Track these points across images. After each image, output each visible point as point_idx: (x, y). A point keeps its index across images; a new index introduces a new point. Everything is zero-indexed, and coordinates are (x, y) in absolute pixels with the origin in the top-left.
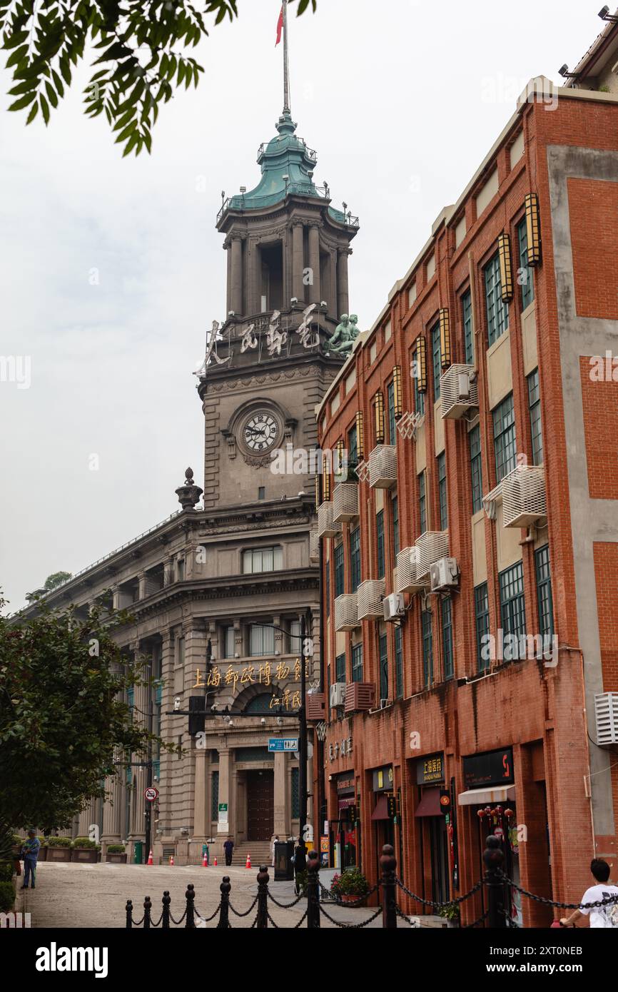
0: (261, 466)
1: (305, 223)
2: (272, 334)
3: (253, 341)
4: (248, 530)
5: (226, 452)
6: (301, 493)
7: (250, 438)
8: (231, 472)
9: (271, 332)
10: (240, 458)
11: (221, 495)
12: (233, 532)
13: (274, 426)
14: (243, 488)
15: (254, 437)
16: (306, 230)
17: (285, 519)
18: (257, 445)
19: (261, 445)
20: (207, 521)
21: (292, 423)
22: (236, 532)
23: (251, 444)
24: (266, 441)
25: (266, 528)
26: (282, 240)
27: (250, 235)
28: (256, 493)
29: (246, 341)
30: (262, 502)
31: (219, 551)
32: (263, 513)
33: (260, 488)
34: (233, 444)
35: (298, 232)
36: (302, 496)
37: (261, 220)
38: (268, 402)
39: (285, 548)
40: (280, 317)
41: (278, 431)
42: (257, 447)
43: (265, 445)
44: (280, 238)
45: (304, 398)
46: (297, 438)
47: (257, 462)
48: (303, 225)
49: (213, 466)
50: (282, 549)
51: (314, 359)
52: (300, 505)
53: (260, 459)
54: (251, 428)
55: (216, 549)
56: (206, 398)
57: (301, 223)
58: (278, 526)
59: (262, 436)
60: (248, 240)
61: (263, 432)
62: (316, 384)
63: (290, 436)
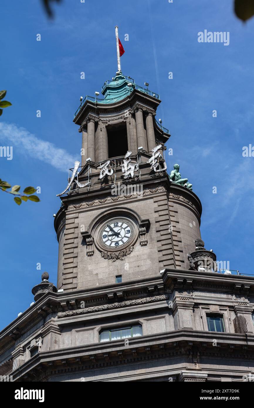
0: (118, 258)
1: (144, 109)
2: (125, 165)
3: (109, 171)
4: (108, 309)
5: (85, 250)
7: (107, 239)
8: (89, 266)
10: (97, 254)
11: (79, 284)
12: (93, 312)
13: (129, 228)
14: (100, 277)
15: (110, 238)
17: (146, 297)
18: (114, 243)
19: (117, 243)
20: (68, 302)
21: (146, 225)
22: (96, 311)
23: (108, 243)
24: (121, 240)
25: (126, 306)
26: (126, 121)
27: (101, 120)
28: (114, 280)
29: (103, 171)
31: (77, 331)
32: (125, 292)
33: (117, 277)
34: (91, 243)
35: (139, 115)
37: (109, 112)
38: (124, 210)
39: (144, 326)
41: (133, 232)
42: (113, 245)
43: (121, 243)
44: (124, 121)
45: (155, 208)
46: (151, 236)
47: (113, 256)
48: (143, 111)
49: (72, 262)
50: (141, 325)
51: (162, 180)
52: (162, 282)
53: (117, 254)
54: (108, 232)
55: (74, 330)
56: (67, 213)
57: (142, 109)
58: (139, 304)
59: (118, 237)
60: (100, 123)
61: (119, 234)
62: (165, 197)
63: (144, 234)
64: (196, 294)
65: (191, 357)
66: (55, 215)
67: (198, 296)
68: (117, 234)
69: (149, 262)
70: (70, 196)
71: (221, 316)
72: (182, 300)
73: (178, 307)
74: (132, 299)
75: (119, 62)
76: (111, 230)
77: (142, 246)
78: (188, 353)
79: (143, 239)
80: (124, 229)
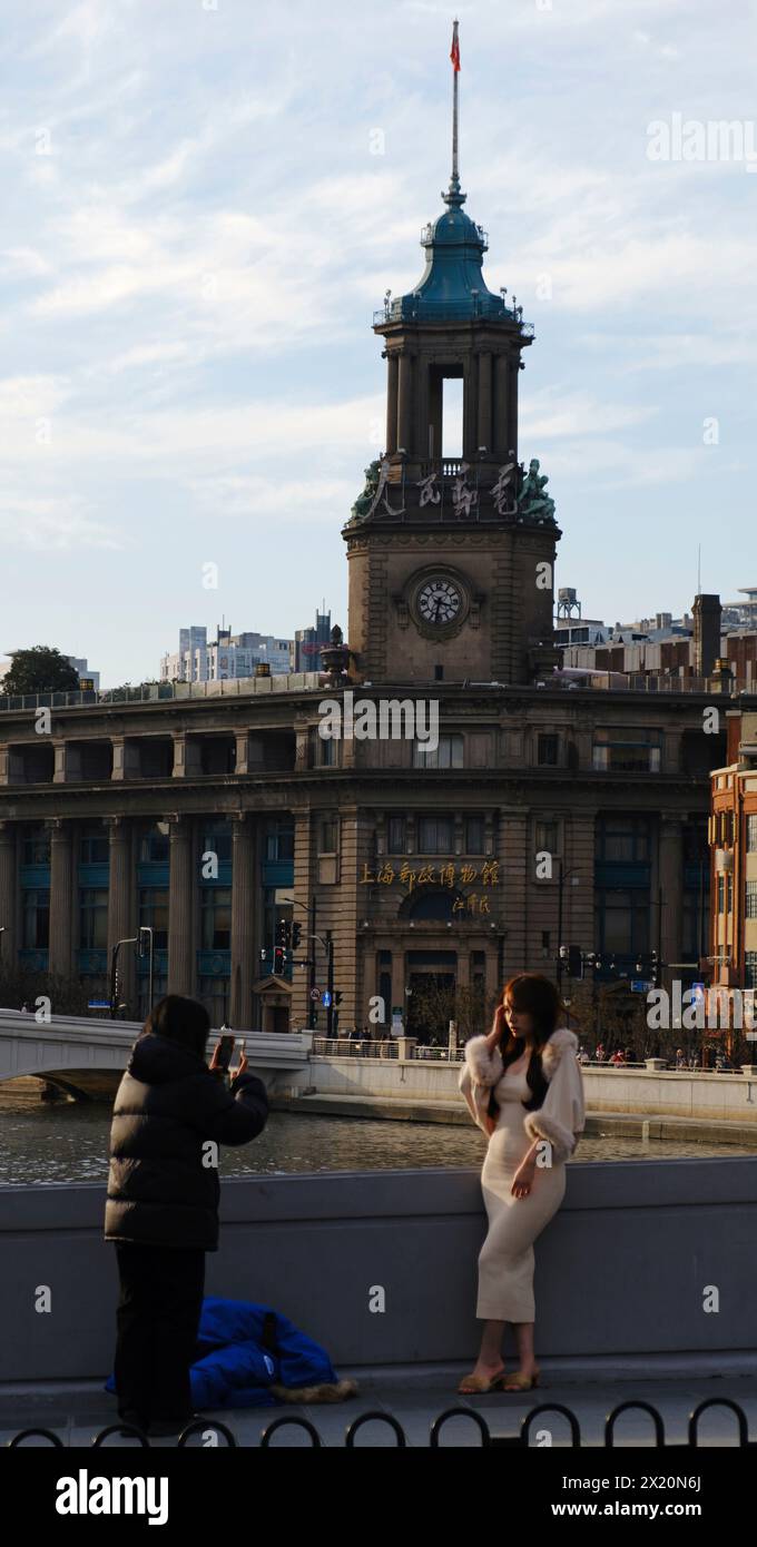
0: (440, 641)
2: (459, 489)
3: (435, 495)
5: (396, 619)
7: (426, 607)
8: (401, 644)
9: (458, 487)
10: (413, 629)
11: (388, 668)
13: (456, 597)
14: (416, 663)
15: (431, 606)
16: (494, 359)
18: (435, 616)
19: (439, 617)
21: (480, 598)
23: (428, 615)
24: (446, 614)
25: (447, 715)
27: (423, 352)
28: (433, 672)
29: (426, 493)
30: (441, 683)
32: (446, 699)
33: (437, 666)
34: (405, 612)
35: (486, 362)
37: (435, 335)
38: (454, 569)
39: (467, 739)
41: (461, 603)
42: (434, 619)
43: (444, 618)
44: (461, 361)
45: (494, 570)
46: (485, 616)
47: (433, 636)
48: (492, 354)
49: (379, 634)
50: (463, 737)
52: (492, 696)
53: (439, 634)
54: (428, 596)
59: (442, 607)
60: (419, 357)
61: (443, 603)
62: (509, 557)
63: (476, 612)
64: (531, 713)
65: (515, 792)
67: (534, 715)
68: (440, 604)
69: (478, 655)
71: (556, 736)
72: (511, 721)
73: (505, 729)
76: (433, 592)
77: (472, 628)
79: (474, 618)
80: (451, 596)
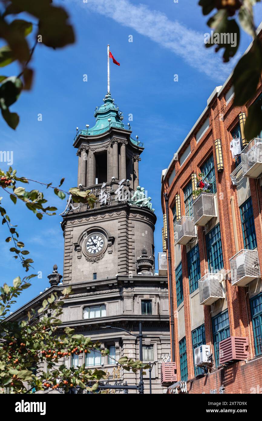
0: (95, 262)
1: (119, 142)
4: (87, 296)
5: (75, 254)
6: (116, 275)
7: (89, 247)
8: (78, 266)
9: (101, 194)
10: (83, 258)
11: (73, 278)
12: (79, 297)
13: (102, 241)
14: (85, 273)
15: (91, 247)
16: (119, 145)
17: (108, 290)
18: (93, 251)
19: (95, 251)
21: (112, 239)
22: (81, 297)
23: (90, 251)
24: (97, 249)
25: (97, 294)
26: (107, 150)
27: (91, 148)
28: (92, 276)
30: (95, 280)
31: (71, 308)
32: (96, 286)
33: (94, 274)
34: (80, 251)
35: (115, 146)
36: (118, 277)
37: (96, 141)
38: (99, 228)
39: (107, 306)
40: (106, 186)
41: (104, 243)
42: (93, 252)
43: (97, 251)
44: (106, 149)
45: (118, 227)
46: (115, 247)
47: (92, 260)
48: (118, 143)
49: (69, 263)
50: (105, 306)
51: (124, 206)
52: (116, 282)
53: (94, 258)
54: (90, 242)
55: (69, 307)
56: (66, 227)
57: (117, 142)
58: (104, 294)
59: (96, 246)
60: (90, 150)
61: (96, 244)
62: (125, 219)
63: (111, 246)
64: (136, 288)
65: (128, 328)
66: (61, 223)
67: (137, 290)
68: (95, 245)
69: (112, 265)
70: (67, 215)
71: (151, 301)
72: (127, 293)
73: (124, 298)
74: (100, 290)
75: (109, 83)
76: (92, 241)
77: (109, 253)
78: (126, 326)
79: (109, 249)
80: (100, 241)
